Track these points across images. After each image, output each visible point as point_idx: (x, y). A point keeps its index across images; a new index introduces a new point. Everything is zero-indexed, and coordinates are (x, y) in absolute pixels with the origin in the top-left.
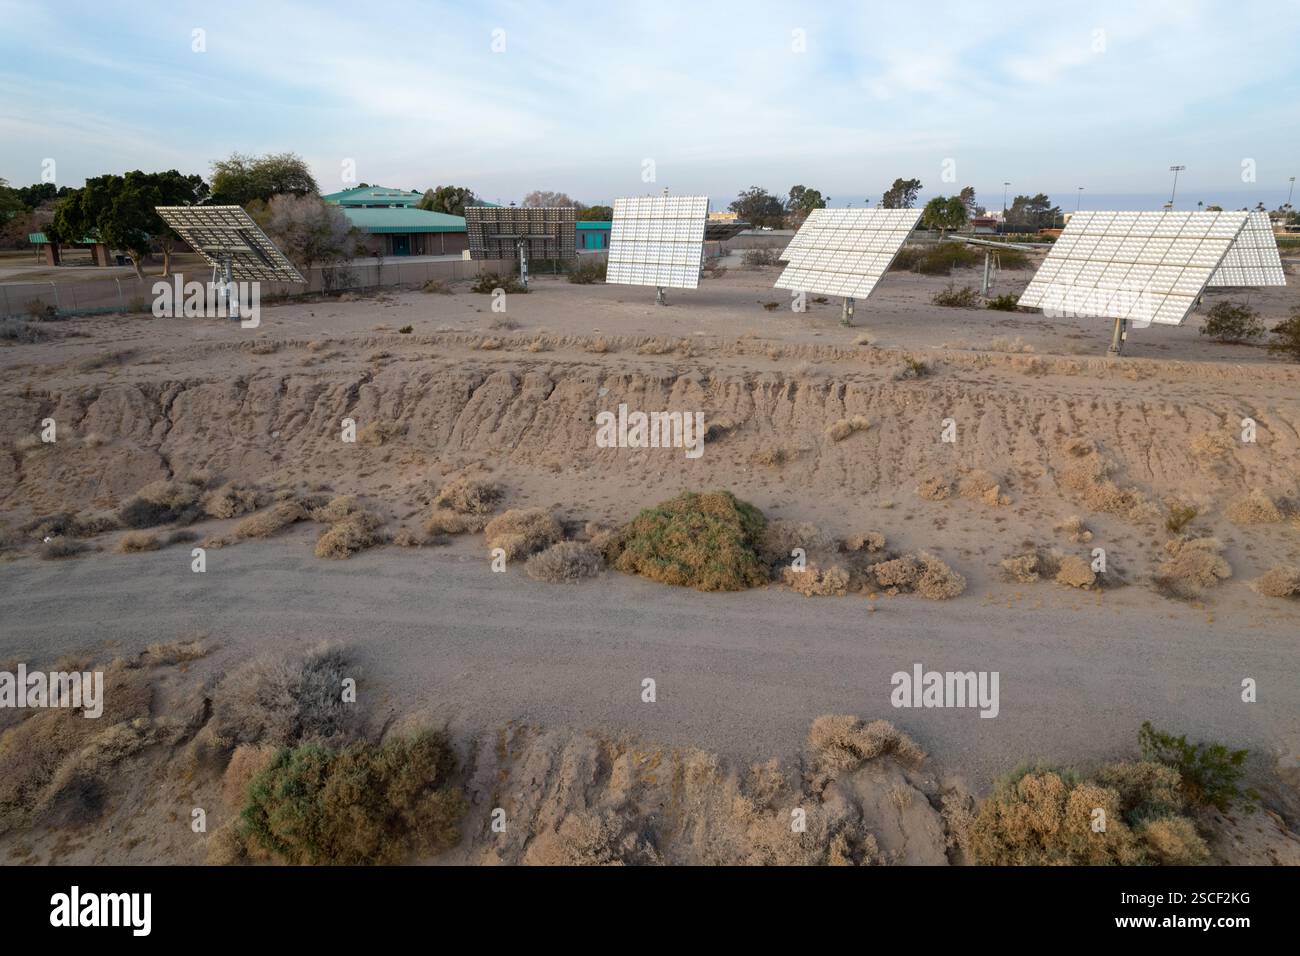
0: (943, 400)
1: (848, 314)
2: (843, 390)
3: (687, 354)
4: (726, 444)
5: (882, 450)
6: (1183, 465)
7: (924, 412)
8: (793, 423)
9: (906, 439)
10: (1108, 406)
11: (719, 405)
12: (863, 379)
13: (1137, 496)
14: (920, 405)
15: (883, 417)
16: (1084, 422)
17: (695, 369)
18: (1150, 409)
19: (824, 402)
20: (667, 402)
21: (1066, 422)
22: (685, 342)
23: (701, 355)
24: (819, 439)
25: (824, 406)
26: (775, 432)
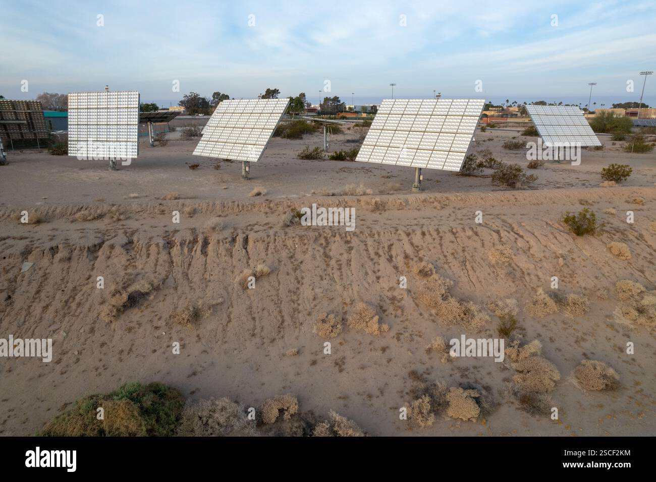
0: (322, 241)
1: (246, 171)
2: (246, 240)
3: (115, 219)
4: (147, 308)
5: (283, 293)
6: (489, 274)
7: (310, 253)
8: (207, 276)
9: (300, 279)
10: (431, 232)
11: (140, 267)
12: (261, 228)
13: (473, 307)
14: (306, 246)
15: (280, 261)
16: (420, 248)
17: (121, 232)
18: (457, 232)
19: (231, 253)
20: (93, 269)
21: (409, 250)
22: (114, 208)
23: (127, 219)
24: (230, 289)
25: (231, 256)
26: (191, 288)
